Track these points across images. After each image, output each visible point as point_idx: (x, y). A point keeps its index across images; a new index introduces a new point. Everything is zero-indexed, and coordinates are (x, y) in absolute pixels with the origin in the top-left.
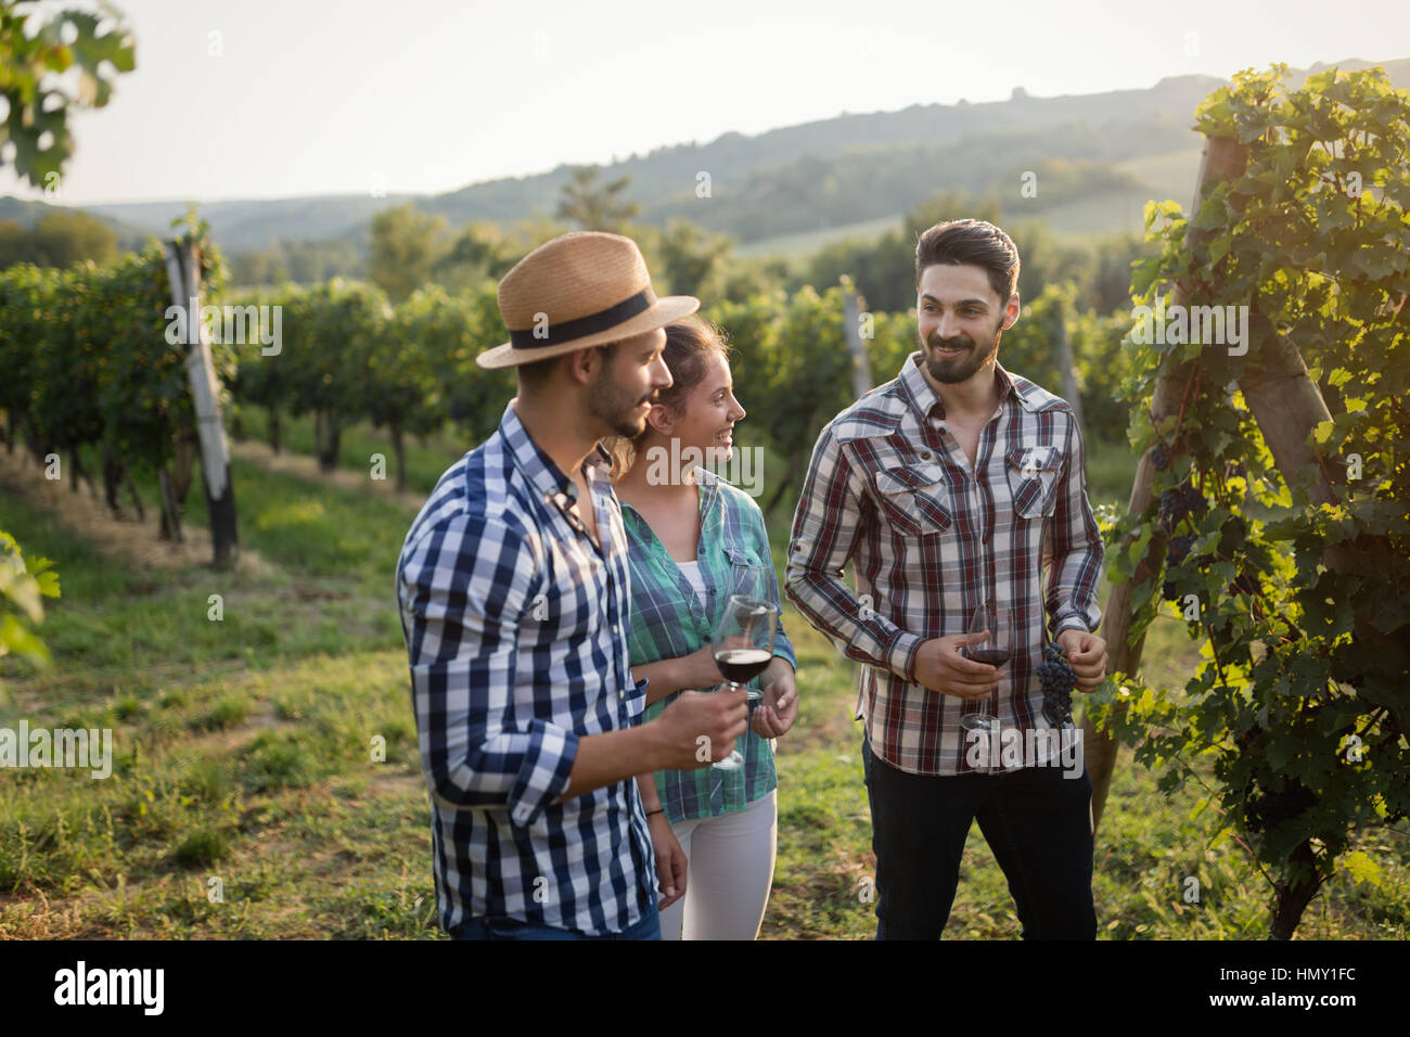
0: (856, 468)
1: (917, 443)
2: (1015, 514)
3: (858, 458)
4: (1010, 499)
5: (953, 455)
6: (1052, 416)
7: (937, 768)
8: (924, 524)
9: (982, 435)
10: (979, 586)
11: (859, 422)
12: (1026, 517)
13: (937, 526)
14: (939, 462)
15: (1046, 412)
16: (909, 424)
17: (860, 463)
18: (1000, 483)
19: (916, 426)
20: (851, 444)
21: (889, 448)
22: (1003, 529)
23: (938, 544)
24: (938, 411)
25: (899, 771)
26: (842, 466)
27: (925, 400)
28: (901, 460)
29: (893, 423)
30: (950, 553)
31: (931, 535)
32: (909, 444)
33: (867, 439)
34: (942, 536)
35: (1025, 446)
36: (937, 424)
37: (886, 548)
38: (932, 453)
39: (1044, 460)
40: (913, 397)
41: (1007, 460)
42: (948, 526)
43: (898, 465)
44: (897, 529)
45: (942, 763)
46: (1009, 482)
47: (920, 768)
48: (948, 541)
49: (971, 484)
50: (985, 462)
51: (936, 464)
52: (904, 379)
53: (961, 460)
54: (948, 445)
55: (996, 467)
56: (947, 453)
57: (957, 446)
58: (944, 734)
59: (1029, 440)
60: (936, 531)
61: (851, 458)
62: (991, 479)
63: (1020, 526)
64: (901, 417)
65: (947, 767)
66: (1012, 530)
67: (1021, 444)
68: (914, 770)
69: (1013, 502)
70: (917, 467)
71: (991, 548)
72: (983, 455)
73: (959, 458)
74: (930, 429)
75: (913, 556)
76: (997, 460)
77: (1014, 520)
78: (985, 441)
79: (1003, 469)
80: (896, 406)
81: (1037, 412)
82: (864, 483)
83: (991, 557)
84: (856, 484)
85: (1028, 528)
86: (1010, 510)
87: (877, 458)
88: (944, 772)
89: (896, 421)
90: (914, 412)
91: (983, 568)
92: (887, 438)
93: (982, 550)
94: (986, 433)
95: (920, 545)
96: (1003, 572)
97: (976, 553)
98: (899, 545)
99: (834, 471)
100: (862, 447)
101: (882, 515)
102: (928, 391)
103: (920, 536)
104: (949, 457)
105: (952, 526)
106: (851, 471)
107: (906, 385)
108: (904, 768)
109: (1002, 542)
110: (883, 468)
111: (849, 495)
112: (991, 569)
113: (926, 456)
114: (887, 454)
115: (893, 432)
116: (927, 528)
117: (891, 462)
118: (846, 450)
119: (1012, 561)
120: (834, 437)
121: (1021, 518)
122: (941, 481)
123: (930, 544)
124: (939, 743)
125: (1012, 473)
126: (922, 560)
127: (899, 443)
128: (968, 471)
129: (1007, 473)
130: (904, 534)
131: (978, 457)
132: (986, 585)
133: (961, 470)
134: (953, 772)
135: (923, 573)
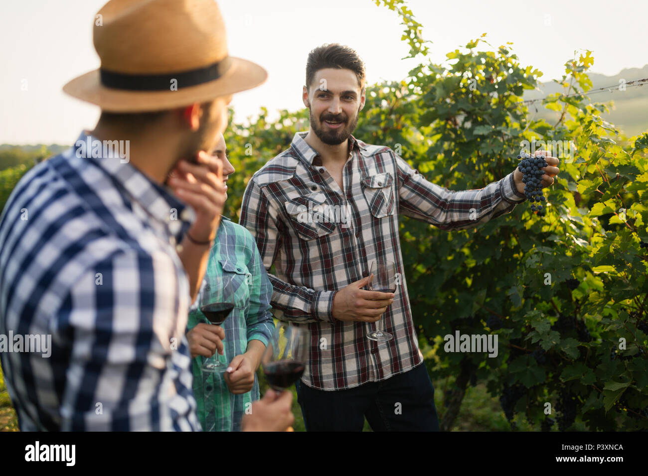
0: (272, 201)
1: (307, 181)
2: (372, 216)
3: (273, 195)
4: (367, 208)
5: (330, 185)
6: (381, 156)
7: (346, 384)
8: (319, 230)
9: (344, 172)
10: (356, 264)
11: (270, 173)
12: (379, 217)
13: (326, 230)
14: (323, 191)
15: (377, 154)
16: (301, 171)
17: (274, 197)
18: (360, 199)
19: (305, 172)
20: (267, 187)
21: (291, 186)
22: (367, 227)
23: (329, 241)
24: (318, 160)
25: (323, 391)
26: (263, 201)
27: (309, 155)
28: (300, 193)
29: (291, 172)
30: (336, 245)
31: (324, 236)
32: (303, 182)
33: (277, 183)
34: (330, 236)
35: (370, 175)
36: (318, 168)
37: (297, 253)
38: (317, 186)
39: (383, 181)
40: (301, 155)
41: (362, 184)
42: (333, 230)
43: (298, 196)
44: (302, 237)
45: (349, 380)
46: (365, 197)
47: (336, 386)
48: (335, 239)
49: (344, 201)
50: (349, 188)
51: (321, 192)
52: (294, 146)
53: (335, 187)
54: (327, 180)
55: (356, 190)
56: (326, 184)
57: (332, 180)
58: (347, 362)
59: (372, 171)
60: (327, 233)
61: (268, 195)
62: (354, 197)
63: (376, 223)
64: (295, 168)
65: (353, 382)
66: (372, 226)
67: (368, 175)
68: (332, 389)
69: (370, 209)
70: (310, 196)
71: (362, 239)
72: (347, 183)
73: (334, 187)
74: (315, 172)
75: (314, 252)
76: (356, 185)
77: (372, 220)
78: (346, 175)
79: (360, 190)
80: (292, 162)
81: (372, 156)
82: (277, 211)
83: (362, 245)
84: (273, 212)
85: (381, 224)
86: (369, 214)
87: (284, 193)
88: (351, 386)
89: (293, 170)
90: (303, 164)
91: (358, 252)
92: (289, 181)
93: (356, 241)
94: (346, 171)
95: (318, 244)
96: (371, 253)
97: (352, 244)
98: (304, 247)
99: (259, 205)
100: (274, 188)
101: (291, 230)
102: (310, 149)
103: (317, 238)
104: (329, 187)
105: (336, 229)
106: (269, 203)
107: (296, 149)
108: (327, 389)
109: (368, 235)
110: (289, 200)
111: (270, 219)
112: (363, 253)
113: (314, 188)
114: (291, 190)
115: (292, 176)
116: (321, 232)
117: (293, 195)
118: (265, 191)
119: (375, 245)
120: (255, 185)
121: (376, 218)
122: (326, 202)
123: (324, 242)
124: (345, 368)
125: (366, 192)
126: (320, 253)
127: (297, 183)
128: (341, 194)
129: (363, 192)
130: (307, 239)
131: (344, 185)
132: (361, 262)
133: (337, 194)
134: (357, 385)
135: (322, 262)
